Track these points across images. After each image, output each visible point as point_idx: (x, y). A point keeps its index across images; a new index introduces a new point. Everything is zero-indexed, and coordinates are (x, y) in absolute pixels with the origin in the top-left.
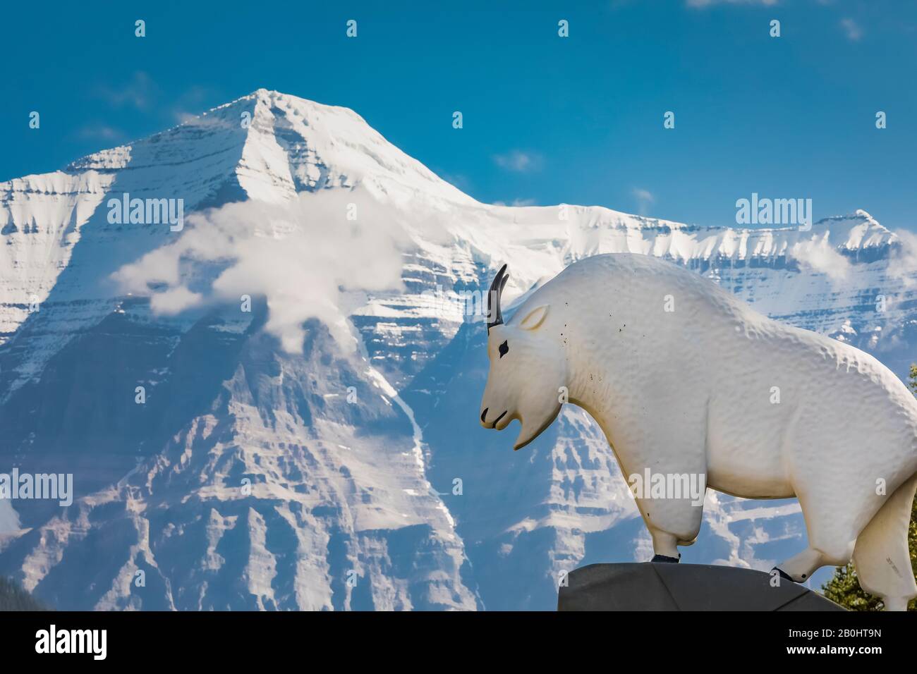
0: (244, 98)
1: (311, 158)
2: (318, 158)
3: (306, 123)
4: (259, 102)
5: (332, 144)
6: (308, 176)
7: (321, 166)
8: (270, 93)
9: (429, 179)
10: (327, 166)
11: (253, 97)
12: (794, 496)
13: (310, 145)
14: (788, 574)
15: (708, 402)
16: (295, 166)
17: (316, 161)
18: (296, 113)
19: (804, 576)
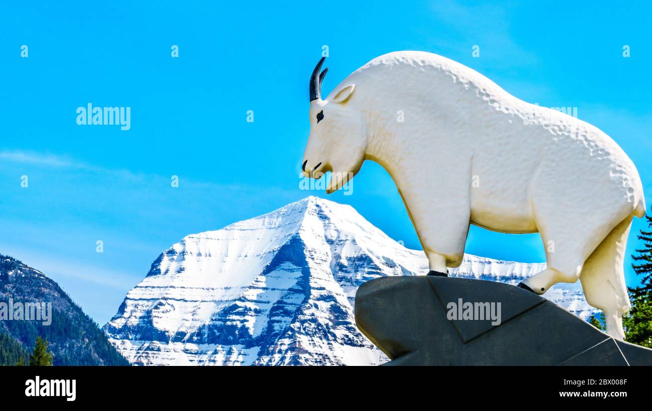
0: (303, 200)
1: (332, 227)
2: (335, 227)
3: (330, 211)
4: (310, 202)
5: (342, 221)
6: (331, 235)
7: (337, 230)
8: (315, 198)
9: (385, 237)
10: (340, 230)
11: (308, 199)
12: (537, 231)
13: (332, 221)
14: (531, 288)
15: (472, 158)
16: (326, 230)
17: (334, 228)
18: (326, 207)
19: (543, 289)
